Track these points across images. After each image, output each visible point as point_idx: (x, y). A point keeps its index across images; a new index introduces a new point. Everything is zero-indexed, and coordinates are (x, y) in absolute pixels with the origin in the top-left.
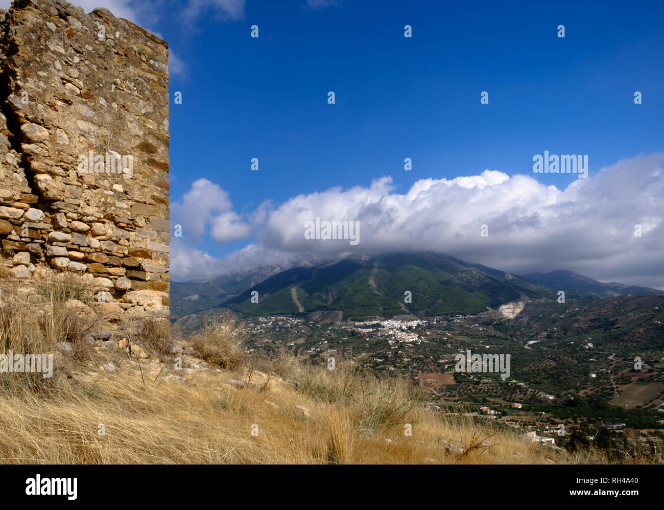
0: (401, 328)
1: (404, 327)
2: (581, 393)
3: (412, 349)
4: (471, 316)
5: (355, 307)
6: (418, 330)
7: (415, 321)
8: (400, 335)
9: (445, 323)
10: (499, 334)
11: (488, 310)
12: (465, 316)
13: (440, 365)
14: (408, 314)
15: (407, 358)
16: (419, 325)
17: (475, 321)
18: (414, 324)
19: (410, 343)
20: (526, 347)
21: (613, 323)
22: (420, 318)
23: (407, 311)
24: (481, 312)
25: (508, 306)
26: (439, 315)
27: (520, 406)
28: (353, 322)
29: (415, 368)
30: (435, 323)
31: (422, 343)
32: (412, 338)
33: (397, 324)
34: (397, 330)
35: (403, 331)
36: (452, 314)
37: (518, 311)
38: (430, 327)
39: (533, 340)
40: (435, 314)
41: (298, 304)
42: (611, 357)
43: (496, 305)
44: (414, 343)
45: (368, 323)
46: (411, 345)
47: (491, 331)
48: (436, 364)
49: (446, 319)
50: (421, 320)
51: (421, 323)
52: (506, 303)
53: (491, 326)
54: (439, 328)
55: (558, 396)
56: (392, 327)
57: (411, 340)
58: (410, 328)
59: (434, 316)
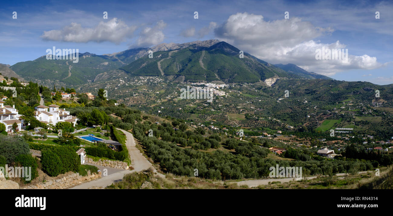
0: (216, 88)
1: (218, 88)
2: (304, 125)
3: (223, 100)
4: (251, 84)
5: (192, 74)
6: (224, 89)
7: (223, 85)
8: (217, 92)
9: (239, 87)
10: (265, 94)
11: (260, 81)
12: (248, 83)
13: (237, 109)
14: (220, 80)
15: (220, 104)
16: (225, 87)
17: (253, 86)
18: (223, 86)
19: (222, 96)
20: (278, 101)
21: (314, 92)
22: (225, 83)
23: (219, 79)
24: (256, 82)
25: (269, 80)
26: (235, 82)
27: (281, 132)
28: (190, 83)
29: (225, 110)
30: (234, 86)
31: (228, 97)
32: (222, 93)
33: (214, 85)
34: (214, 89)
35: (217, 89)
36: (242, 82)
37: (273, 82)
38: (231, 88)
39: (281, 98)
40: (233, 81)
41: (161, 71)
42: (315, 108)
43: (263, 79)
44: (224, 97)
45: (198, 84)
46: (222, 98)
47: (261, 92)
48: (236, 109)
49: (239, 85)
50: (226, 84)
51: (226, 86)
52: (268, 78)
53: (261, 90)
54: (235, 89)
55: (295, 127)
56: (211, 87)
57: (222, 95)
58: (221, 88)
59: (232, 82)
